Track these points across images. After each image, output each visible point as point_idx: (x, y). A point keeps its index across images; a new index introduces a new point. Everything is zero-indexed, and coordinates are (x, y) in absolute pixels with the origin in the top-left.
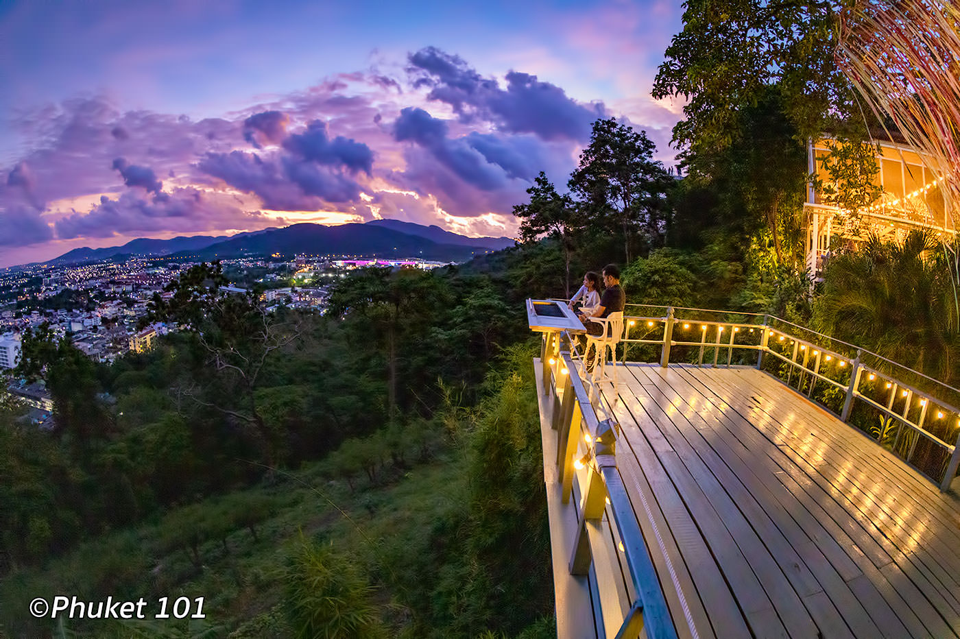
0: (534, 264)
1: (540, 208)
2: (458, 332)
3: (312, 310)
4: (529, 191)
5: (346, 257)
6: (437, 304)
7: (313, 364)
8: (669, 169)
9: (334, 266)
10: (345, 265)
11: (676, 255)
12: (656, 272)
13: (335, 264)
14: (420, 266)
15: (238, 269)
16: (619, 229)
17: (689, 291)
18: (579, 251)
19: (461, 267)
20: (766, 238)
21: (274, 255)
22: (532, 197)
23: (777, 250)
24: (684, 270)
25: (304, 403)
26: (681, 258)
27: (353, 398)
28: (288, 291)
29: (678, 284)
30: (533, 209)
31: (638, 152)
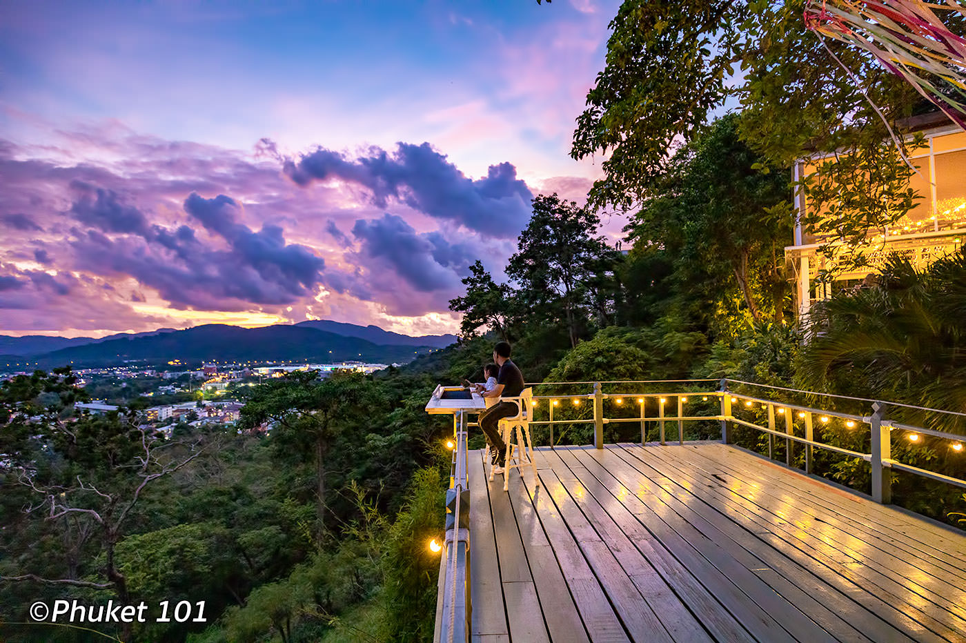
0: (475, 359)
1: (477, 300)
2: (397, 437)
3: (226, 427)
4: (465, 282)
5: (271, 363)
6: (372, 408)
7: (222, 493)
8: (617, 244)
9: (256, 374)
10: (270, 372)
11: (624, 333)
12: (599, 353)
13: (257, 371)
14: (359, 370)
15: (113, 380)
16: (563, 314)
17: (640, 369)
18: (520, 341)
19: (403, 368)
20: (736, 300)
21: (171, 363)
22: (468, 289)
23: (752, 311)
24: (632, 348)
25: (201, 547)
26: (628, 335)
27: (274, 529)
28: (193, 405)
29: (625, 363)
30: (470, 301)
31: (580, 228)
